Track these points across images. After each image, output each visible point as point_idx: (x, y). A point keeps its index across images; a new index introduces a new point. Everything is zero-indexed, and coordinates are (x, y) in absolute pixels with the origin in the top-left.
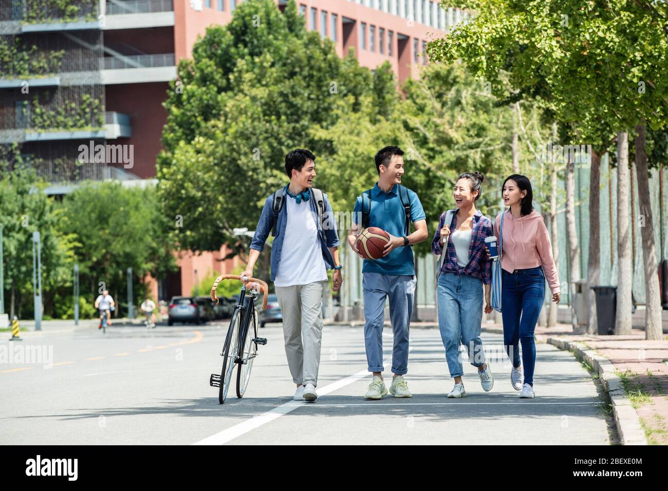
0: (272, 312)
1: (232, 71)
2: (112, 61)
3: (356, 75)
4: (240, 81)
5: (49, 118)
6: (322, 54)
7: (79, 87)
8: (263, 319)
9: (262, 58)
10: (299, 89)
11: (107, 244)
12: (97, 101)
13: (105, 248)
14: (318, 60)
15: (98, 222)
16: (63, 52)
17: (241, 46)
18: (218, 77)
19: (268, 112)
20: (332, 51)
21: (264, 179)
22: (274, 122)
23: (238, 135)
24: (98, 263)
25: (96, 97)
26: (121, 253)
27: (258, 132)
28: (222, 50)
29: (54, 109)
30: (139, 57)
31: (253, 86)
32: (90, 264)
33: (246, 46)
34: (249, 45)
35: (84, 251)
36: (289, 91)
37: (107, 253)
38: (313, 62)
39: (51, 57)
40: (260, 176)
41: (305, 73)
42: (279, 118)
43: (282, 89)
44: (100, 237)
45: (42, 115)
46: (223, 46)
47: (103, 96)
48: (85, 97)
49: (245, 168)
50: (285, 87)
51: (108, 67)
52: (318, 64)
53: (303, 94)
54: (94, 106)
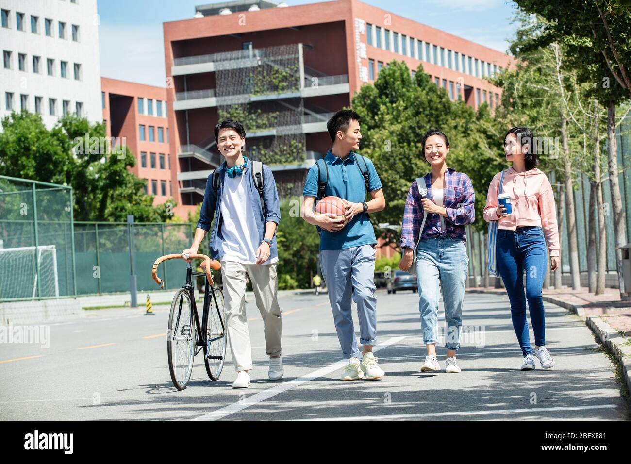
0: (400, 283)
1: (377, 114)
2: (310, 118)
3: (463, 112)
4: (383, 121)
5: (270, 157)
6: (438, 99)
7: (289, 136)
8: (394, 288)
9: (397, 104)
10: (422, 123)
11: (303, 238)
12: (300, 145)
13: (302, 241)
14: (435, 103)
15: (296, 223)
16: (277, 113)
17: (384, 97)
18: (368, 119)
19: (401, 141)
20: (446, 97)
21: (400, 188)
22: (406, 147)
23: (381, 157)
24: (298, 251)
25: (300, 142)
26: (313, 244)
27: (394, 155)
28: (371, 100)
29: (273, 151)
30: (327, 114)
31: (392, 124)
32: (291, 252)
33: (387, 97)
34: (390, 96)
35: (287, 244)
36: (416, 125)
37: (303, 244)
38: (432, 104)
39: (270, 117)
40: (397, 186)
41: (427, 112)
42: (409, 144)
43: (411, 124)
44: (298, 234)
45: (265, 155)
46: (372, 97)
47: (304, 141)
48: (293, 142)
49: (386, 180)
50: (413, 122)
51: (307, 122)
52: (435, 106)
53: (426, 127)
54: (299, 148)
